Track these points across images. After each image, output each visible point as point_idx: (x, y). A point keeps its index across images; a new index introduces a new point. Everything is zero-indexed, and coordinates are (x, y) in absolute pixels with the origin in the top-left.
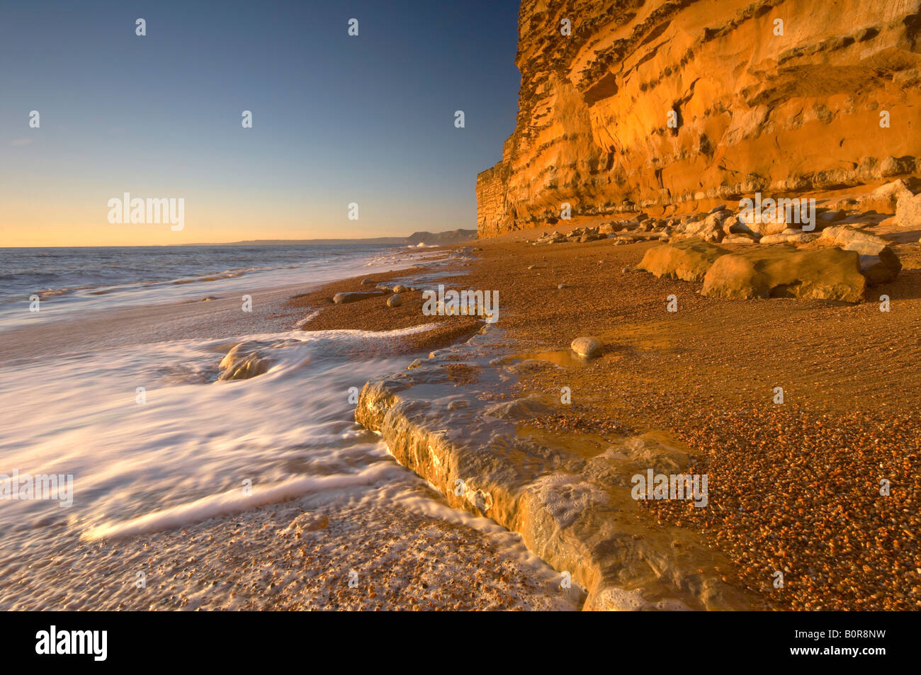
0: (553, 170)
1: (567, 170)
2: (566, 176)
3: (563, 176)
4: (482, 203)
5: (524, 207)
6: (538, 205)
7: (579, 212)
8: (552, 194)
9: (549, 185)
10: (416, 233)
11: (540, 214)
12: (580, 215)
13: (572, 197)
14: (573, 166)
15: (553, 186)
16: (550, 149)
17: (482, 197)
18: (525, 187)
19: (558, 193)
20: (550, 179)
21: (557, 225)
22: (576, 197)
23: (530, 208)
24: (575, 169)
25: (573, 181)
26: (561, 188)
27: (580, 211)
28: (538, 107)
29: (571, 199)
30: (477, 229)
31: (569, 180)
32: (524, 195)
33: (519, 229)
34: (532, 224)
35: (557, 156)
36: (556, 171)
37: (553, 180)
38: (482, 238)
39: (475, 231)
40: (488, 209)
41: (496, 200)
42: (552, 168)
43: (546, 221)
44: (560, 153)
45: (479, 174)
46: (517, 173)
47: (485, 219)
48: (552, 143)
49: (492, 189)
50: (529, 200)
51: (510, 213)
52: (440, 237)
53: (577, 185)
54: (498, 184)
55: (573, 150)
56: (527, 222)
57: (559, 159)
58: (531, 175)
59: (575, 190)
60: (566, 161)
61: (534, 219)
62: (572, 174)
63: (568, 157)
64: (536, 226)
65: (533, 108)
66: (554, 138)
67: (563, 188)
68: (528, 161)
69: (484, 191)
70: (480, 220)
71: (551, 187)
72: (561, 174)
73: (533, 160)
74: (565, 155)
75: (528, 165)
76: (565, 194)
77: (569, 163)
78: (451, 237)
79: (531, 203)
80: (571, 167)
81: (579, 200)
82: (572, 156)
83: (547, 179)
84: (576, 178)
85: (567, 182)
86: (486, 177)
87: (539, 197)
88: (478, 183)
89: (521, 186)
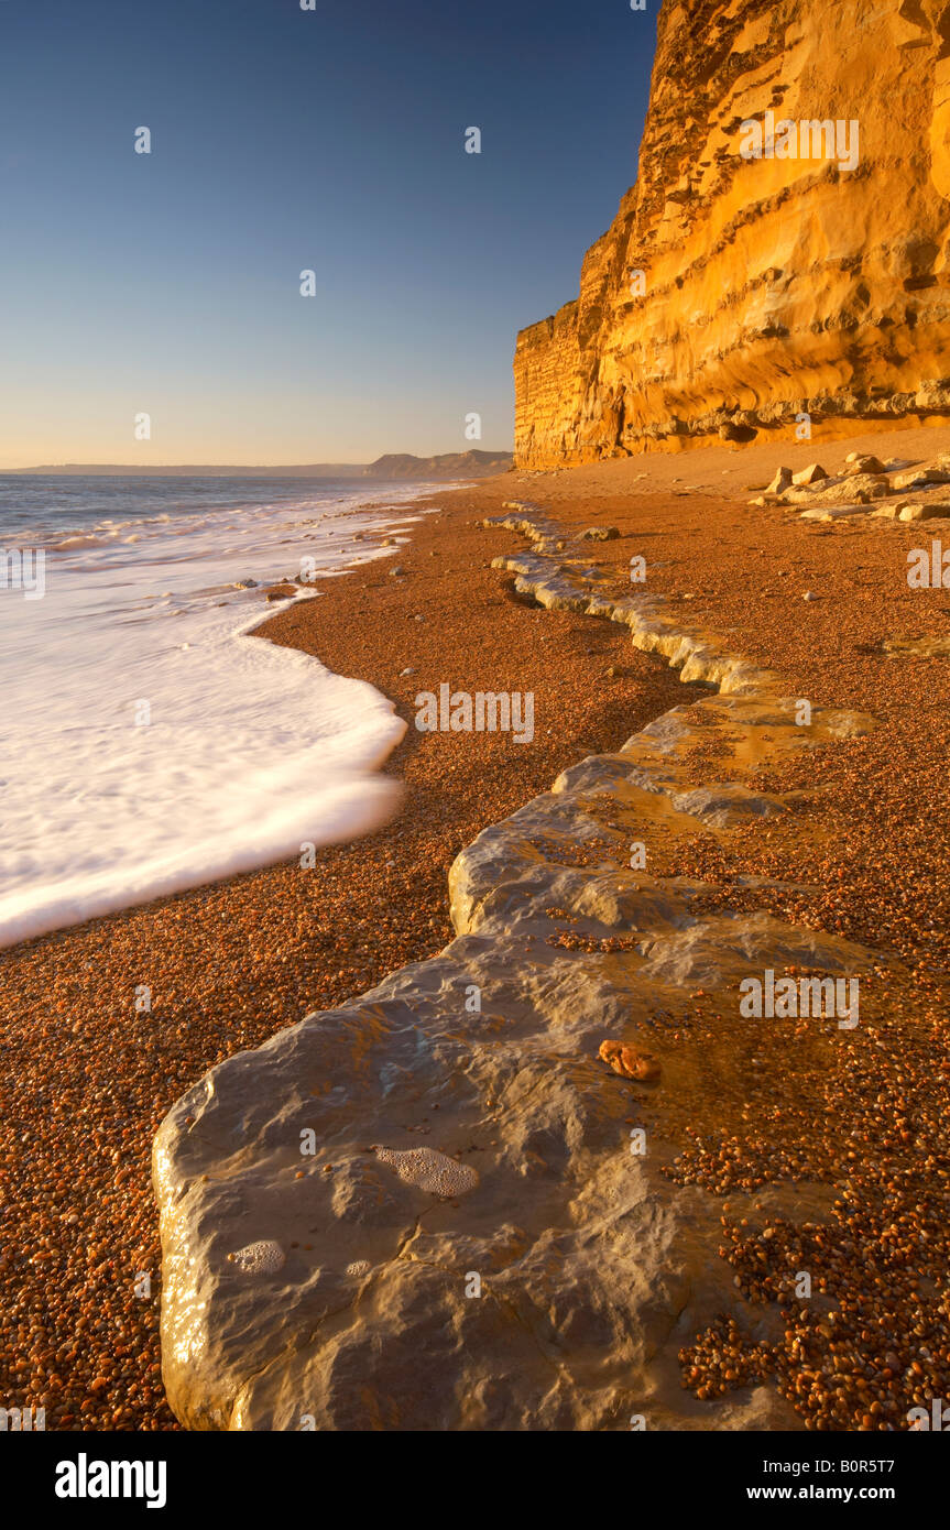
0: (782, 280)
1: (826, 276)
2: (821, 299)
3: (812, 298)
4: (526, 395)
5: (656, 397)
6: (699, 392)
7: (849, 406)
8: (768, 355)
9: (762, 326)
10: (385, 456)
11: (705, 412)
12: (849, 415)
13: (832, 363)
14: (852, 265)
15: (776, 331)
16: (771, 218)
17: (526, 382)
18: (665, 343)
19: (790, 349)
20: (769, 307)
21: (751, 444)
22: (845, 364)
23: (672, 400)
24: (856, 272)
25: (843, 314)
26: (801, 335)
27: (850, 404)
28: (736, 95)
29: (827, 368)
30: (515, 450)
31: (831, 309)
32: (661, 363)
33: (630, 454)
34: (673, 441)
35: (797, 236)
36: (788, 283)
37: (777, 312)
38: (525, 469)
39: (511, 455)
40: (539, 408)
41: (557, 389)
42: (778, 274)
43: (722, 432)
44: (809, 224)
45: (521, 332)
46: (642, 306)
47: (533, 430)
48: (784, 198)
49: (549, 362)
50: (675, 377)
51: (608, 415)
52: (433, 465)
53: (856, 325)
54: (564, 353)
55: (855, 215)
56: (661, 436)
57: (804, 244)
58: (688, 308)
59: (848, 341)
60: (830, 251)
61: (681, 429)
62: (842, 291)
63: (836, 236)
64: (683, 446)
65: (715, 104)
66: (788, 183)
67: (809, 334)
68: (680, 272)
69: (532, 369)
70: (519, 432)
71: (769, 333)
72: (805, 290)
73: (700, 266)
74: (827, 230)
75: (680, 282)
76: (811, 353)
77: (839, 256)
78: (456, 465)
79: (677, 385)
80: (843, 269)
81: (850, 371)
82: (849, 233)
83: (757, 311)
84: (855, 303)
85: (825, 317)
86: (536, 338)
87: (713, 366)
88: (519, 351)
89: (653, 340)
